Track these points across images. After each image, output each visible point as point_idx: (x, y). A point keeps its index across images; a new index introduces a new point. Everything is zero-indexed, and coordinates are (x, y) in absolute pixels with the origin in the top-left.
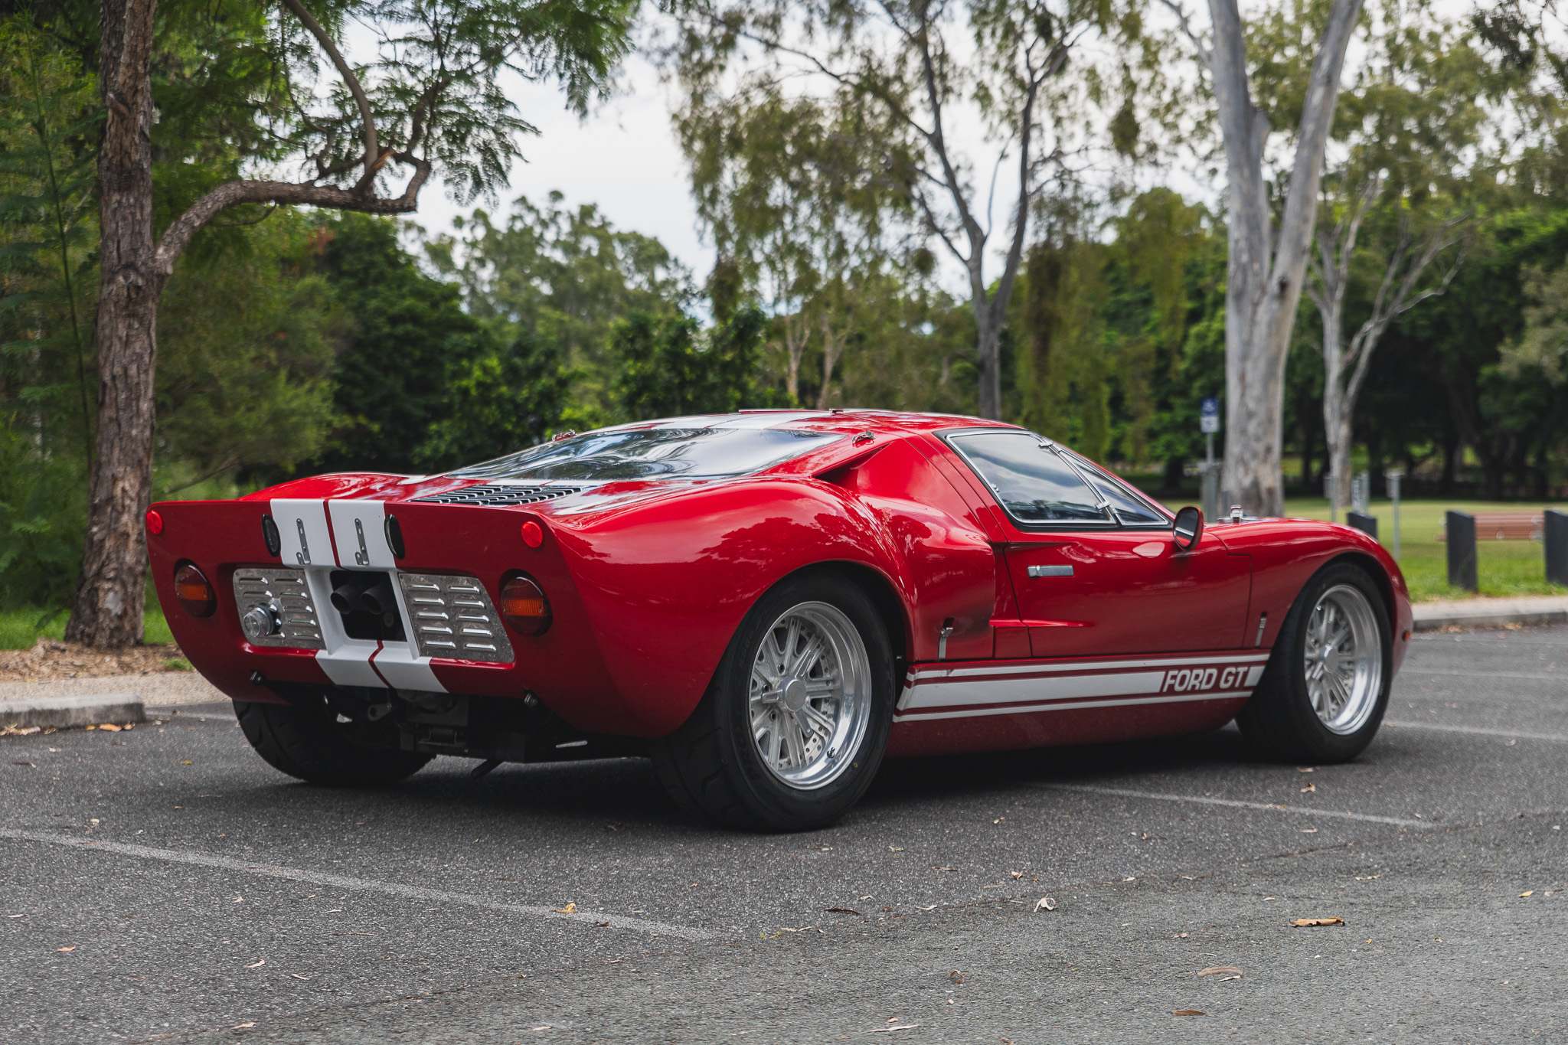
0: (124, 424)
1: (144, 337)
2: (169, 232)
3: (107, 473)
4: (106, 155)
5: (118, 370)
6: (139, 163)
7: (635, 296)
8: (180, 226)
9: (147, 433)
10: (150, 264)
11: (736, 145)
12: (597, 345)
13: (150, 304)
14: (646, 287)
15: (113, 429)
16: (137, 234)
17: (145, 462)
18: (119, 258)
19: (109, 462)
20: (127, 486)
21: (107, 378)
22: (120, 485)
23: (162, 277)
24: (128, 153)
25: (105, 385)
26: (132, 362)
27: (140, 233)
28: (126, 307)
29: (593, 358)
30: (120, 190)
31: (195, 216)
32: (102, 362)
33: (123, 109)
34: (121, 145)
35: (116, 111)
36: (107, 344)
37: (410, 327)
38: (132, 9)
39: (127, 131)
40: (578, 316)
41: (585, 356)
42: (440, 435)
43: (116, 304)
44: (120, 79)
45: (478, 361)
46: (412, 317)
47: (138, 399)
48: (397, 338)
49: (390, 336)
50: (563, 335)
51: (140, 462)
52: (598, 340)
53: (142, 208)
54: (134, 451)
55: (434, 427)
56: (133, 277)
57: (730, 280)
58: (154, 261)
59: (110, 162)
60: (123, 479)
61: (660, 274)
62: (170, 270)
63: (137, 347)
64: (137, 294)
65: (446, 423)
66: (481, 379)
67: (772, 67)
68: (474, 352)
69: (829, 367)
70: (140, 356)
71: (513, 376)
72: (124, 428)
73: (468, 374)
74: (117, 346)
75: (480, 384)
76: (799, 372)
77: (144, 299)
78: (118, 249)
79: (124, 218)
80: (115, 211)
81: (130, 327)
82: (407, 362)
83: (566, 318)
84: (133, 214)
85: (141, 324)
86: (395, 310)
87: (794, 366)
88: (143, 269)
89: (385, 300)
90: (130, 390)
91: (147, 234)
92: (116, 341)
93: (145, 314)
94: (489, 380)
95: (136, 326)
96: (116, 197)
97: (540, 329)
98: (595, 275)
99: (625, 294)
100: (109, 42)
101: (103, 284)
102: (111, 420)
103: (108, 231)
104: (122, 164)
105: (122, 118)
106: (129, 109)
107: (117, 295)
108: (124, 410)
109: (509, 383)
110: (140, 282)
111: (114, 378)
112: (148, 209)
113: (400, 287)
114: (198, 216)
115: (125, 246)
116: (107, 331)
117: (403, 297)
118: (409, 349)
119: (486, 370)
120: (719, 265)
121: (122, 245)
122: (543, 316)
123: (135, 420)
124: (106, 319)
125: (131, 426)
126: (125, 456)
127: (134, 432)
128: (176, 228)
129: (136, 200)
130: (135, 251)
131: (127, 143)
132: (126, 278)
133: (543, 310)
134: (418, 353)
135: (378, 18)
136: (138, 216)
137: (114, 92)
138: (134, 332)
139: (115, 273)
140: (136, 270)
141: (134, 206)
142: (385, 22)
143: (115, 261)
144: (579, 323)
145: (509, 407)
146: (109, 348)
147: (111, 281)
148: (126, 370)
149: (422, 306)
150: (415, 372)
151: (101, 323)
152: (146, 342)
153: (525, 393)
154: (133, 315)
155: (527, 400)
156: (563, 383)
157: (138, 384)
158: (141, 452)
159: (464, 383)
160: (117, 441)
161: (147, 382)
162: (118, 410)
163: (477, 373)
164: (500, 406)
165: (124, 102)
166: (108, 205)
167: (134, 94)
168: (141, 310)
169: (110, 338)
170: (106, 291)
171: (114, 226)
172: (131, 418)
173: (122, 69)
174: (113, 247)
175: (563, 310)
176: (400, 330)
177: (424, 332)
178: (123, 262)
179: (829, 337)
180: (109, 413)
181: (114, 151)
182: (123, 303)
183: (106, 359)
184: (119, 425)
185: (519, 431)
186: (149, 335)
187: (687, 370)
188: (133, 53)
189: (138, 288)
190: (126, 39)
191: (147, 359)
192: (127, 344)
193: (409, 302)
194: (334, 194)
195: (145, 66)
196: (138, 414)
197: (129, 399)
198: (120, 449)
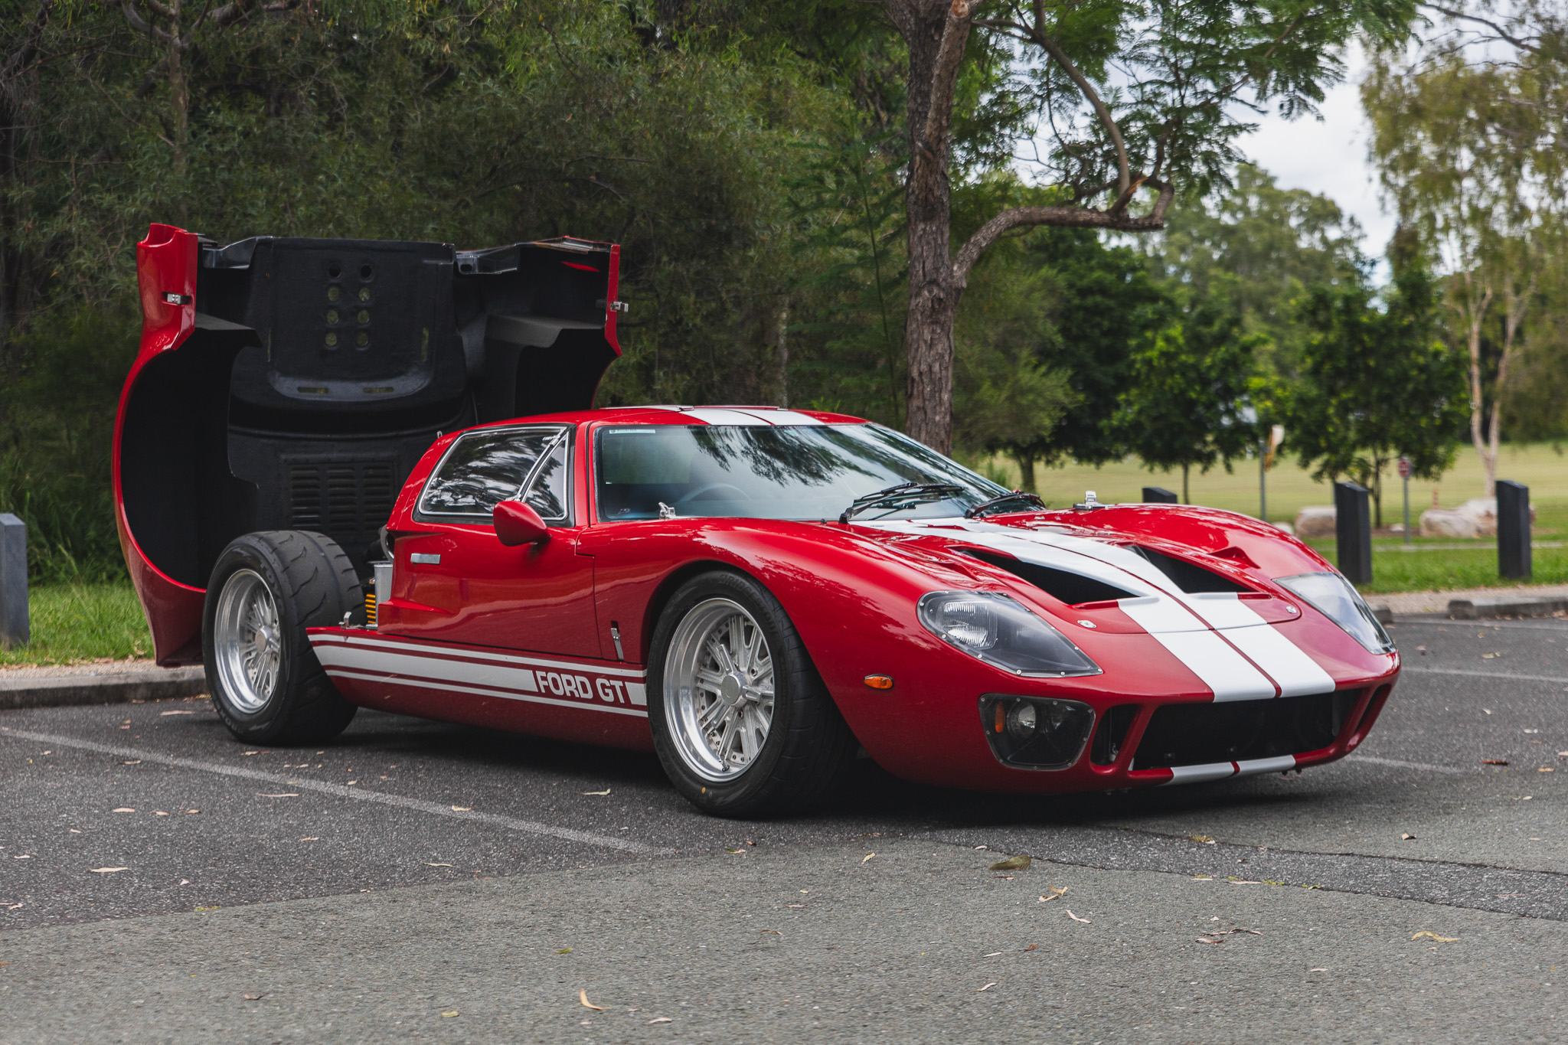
0: (929, 411)
1: (945, 340)
2: (961, 252)
4: (913, 192)
5: (924, 367)
6: (940, 197)
7: (1308, 255)
8: (970, 247)
9: (948, 419)
10: (949, 280)
11: (1417, 112)
12: (1270, 306)
13: (949, 313)
14: (1320, 247)
15: (920, 416)
16: (938, 256)
17: (946, 443)
18: (924, 275)
21: (915, 374)
23: (959, 290)
24: (931, 190)
25: (913, 380)
26: (935, 361)
27: (941, 255)
28: (930, 316)
29: (1267, 319)
30: (925, 220)
31: (982, 238)
32: (911, 361)
33: (929, 155)
34: (926, 184)
35: (923, 156)
36: (915, 346)
37: (1099, 299)
38: (939, 75)
39: (931, 172)
40: (1250, 277)
41: (1258, 316)
42: (1129, 403)
43: (922, 313)
44: (927, 131)
45: (1160, 332)
46: (1102, 289)
47: (940, 391)
48: (1086, 309)
49: (1079, 308)
50: (1235, 297)
51: (942, 442)
52: (1271, 300)
53: (942, 234)
54: (937, 434)
55: (1122, 397)
56: (936, 291)
57: (1409, 247)
58: (952, 277)
59: (917, 198)
61: (1333, 233)
62: (965, 285)
63: (939, 348)
64: (939, 305)
65: (1134, 392)
66: (1165, 349)
67: (1454, 34)
68: (1159, 322)
69: (1511, 328)
70: (942, 356)
71: (1198, 343)
73: (1152, 344)
74: (923, 348)
75: (1163, 354)
76: (1481, 333)
77: (945, 309)
78: (924, 268)
79: (928, 243)
80: (920, 237)
81: (934, 332)
82: (1097, 332)
83: (1239, 279)
84: (935, 239)
85: (942, 330)
86: (1085, 282)
87: (1476, 327)
88: (944, 284)
89: (1074, 273)
90: (935, 384)
91: (947, 256)
92: (922, 344)
93: (945, 322)
94: (1172, 349)
95: (939, 331)
96: (921, 226)
97: (1213, 291)
98: (1266, 235)
99: (1296, 253)
100: (915, 100)
101: (911, 297)
102: (918, 408)
103: (915, 253)
104: (926, 199)
105: (928, 162)
106: (934, 155)
107: (923, 306)
108: (929, 400)
109: (1194, 351)
110: (942, 295)
111: (921, 374)
112: (947, 235)
113: (1089, 259)
114: (985, 239)
115: (929, 265)
116: (915, 336)
117: (1092, 269)
118: (1098, 319)
119: (1168, 340)
120: (1399, 232)
121: (926, 264)
122: (1216, 278)
123: (938, 408)
124: (914, 326)
125: (935, 413)
126: (931, 437)
127: (937, 418)
128: (967, 249)
129: (938, 228)
130: (937, 270)
131: (931, 182)
132: (930, 292)
133: (1213, 272)
134: (1106, 324)
135: (1128, 62)
136: (939, 241)
137: (922, 141)
138: (937, 336)
139: (921, 288)
140: (938, 285)
141: (936, 233)
142: (1134, 66)
143: (921, 278)
144: (1250, 284)
145: (1193, 375)
146: (917, 350)
147: (918, 294)
148: (930, 367)
149: (1110, 278)
150: (1105, 342)
151: (909, 329)
152: (947, 344)
153: (1208, 361)
154: (936, 322)
155: (1210, 368)
156: (1247, 349)
157: (940, 379)
158: (943, 434)
159: (1149, 354)
160: (924, 425)
161: (947, 377)
162: (924, 400)
163: (1160, 344)
164: (1183, 374)
165: (930, 149)
166: (915, 232)
167: (938, 144)
168: (942, 318)
169: (918, 341)
170: (913, 303)
171: (920, 249)
172: (935, 406)
173: (929, 123)
174: (919, 267)
175: (1236, 272)
176: (1090, 301)
177: (1111, 303)
178: (928, 279)
179: (1512, 299)
180: (916, 403)
181: (921, 189)
182: (928, 313)
183: (914, 358)
184: (926, 413)
185: (1204, 398)
186: (948, 338)
187: (1366, 338)
188: (939, 110)
189: (940, 300)
190: (933, 99)
191: (947, 358)
192: (931, 346)
193: (1097, 274)
194: (1094, 216)
195: (948, 120)
196: (941, 403)
197: (933, 391)
198: (927, 433)
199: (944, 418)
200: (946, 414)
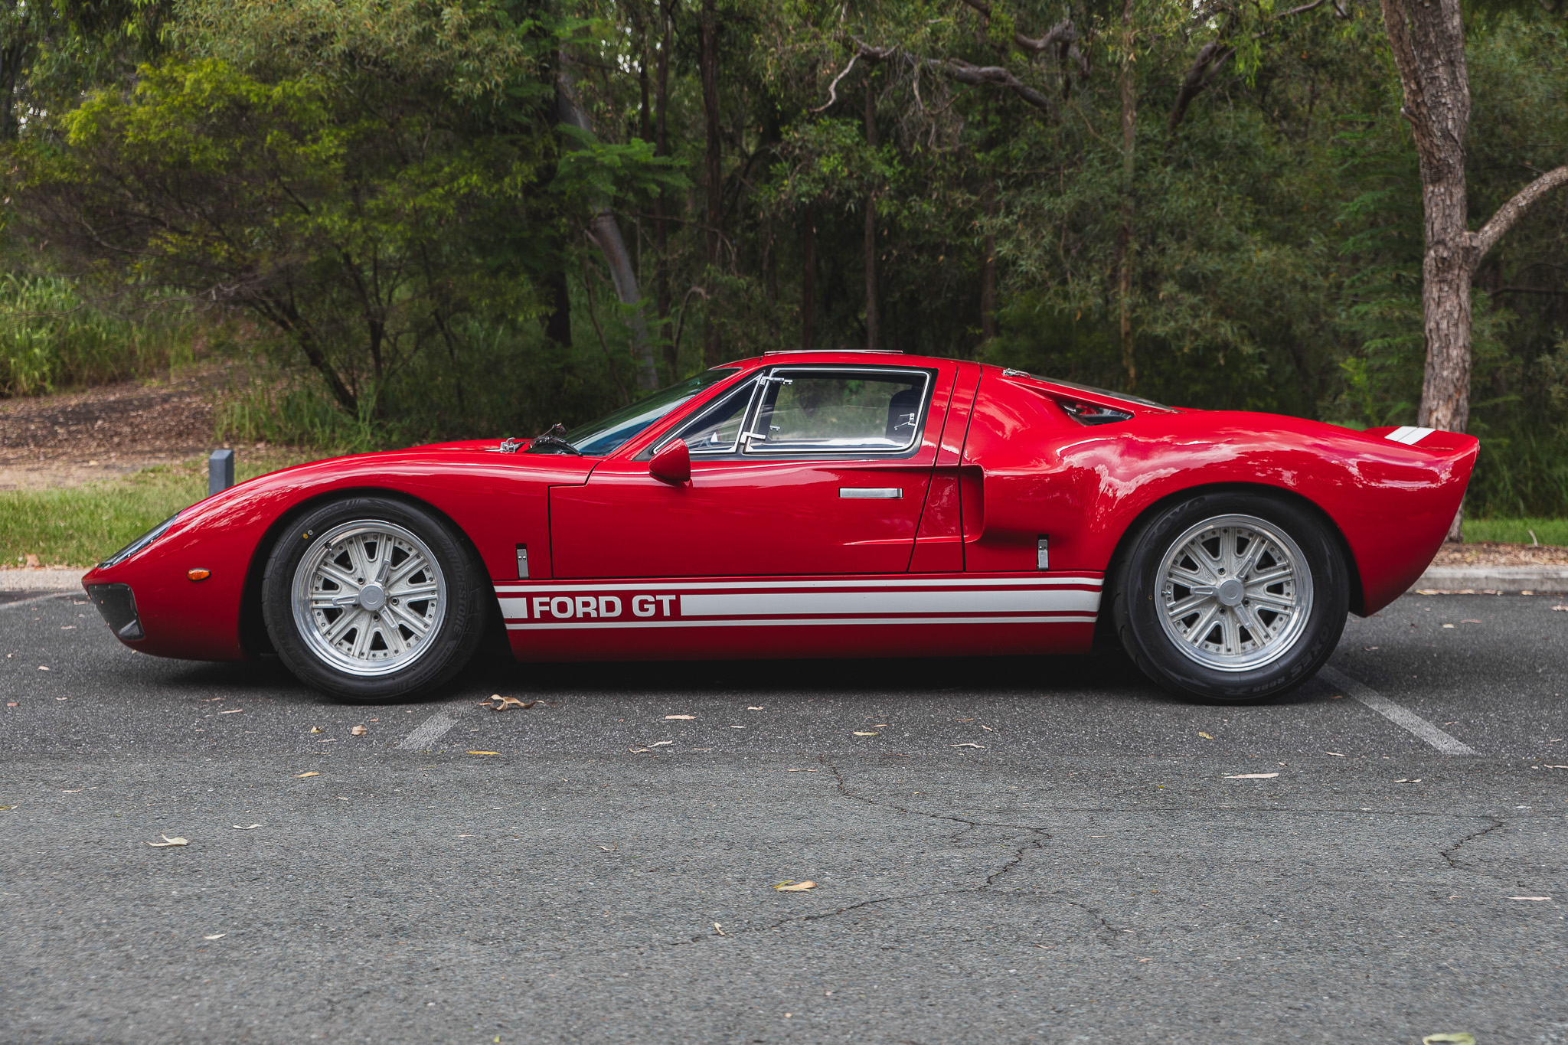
0: (1437, 367)
1: (1453, 297)
3: (1425, 405)
5: (1432, 325)
6: (1448, 159)
8: (1508, 206)
9: (1456, 373)
10: (1457, 239)
13: (1457, 272)
16: (1447, 217)
17: (1456, 397)
18: (1432, 236)
19: (1428, 397)
20: (1440, 417)
21: (1426, 331)
22: (1435, 415)
23: (1464, 249)
24: (1431, 154)
25: (1424, 337)
26: (1442, 318)
27: (1449, 215)
28: (1435, 275)
30: (1433, 182)
32: (1422, 319)
33: (1413, 119)
36: (1425, 304)
39: (1423, 136)
43: (1430, 273)
47: (1448, 347)
53: (1450, 195)
54: (1445, 389)
56: (1441, 251)
58: (1460, 236)
60: (1436, 410)
63: (1448, 306)
64: (1443, 264)
70: (1451, 313)
72: (1437, 370)
74: (1433, 306)
77: (1452, 268)
78: (1433, 229)
79: (1437, 205)
80: (1430, 199)
81: (1441, 290)
84: (1444, 201)
85: (1450, 288)
88: (1450, 244)
92: (1432, 302)
93: (1452, 280)
95: (1446, 289)
96: (1430, 188)
104: (1433, 162)
105: (1416, 126)
106: (1418, 118)
107: (1432, 266)
108: (1438, 356)
110: (1448, 255)
111: (1430, 331)
112: (1455, 196)
115: (1437, 226)
116: (1428, 295)
121: (1435, 225)
123: (1446, 363)
124: (1426, 284)
125: (1442, 368)
126: (1439, 391)
127: (1445, 373)
128: (1505, 209)
129: (1445, 189)
130: (1444, 229)
131: (1427, 145)
132: (1435, 252)
136: (1448, 202)
138: (1444, 294)
139: (1429, 249)
140: (1445, 245)
141: (1444, 194)
143: (1428, 239)
146: (1427, 308)
148: (1438, 324)
152: (1455, 302)
154: (1443, 281)
157: (1449, 335)
158: (1451, 389)
160: (1432, 380)
161: (1457, 333)
165: (1412, 114)
166: (1423, 195)
168: (1450, 276)
169: (1429, 298)
171: (1428, 211)
172: (1442, 362)
174: (1429, 228)
178: (1434, 240)
182: (1434, 271)
183: (1427, 317)
184: (1434, 368)
186: (1458, 296)
189: (1444, 259)
191: (1456, 315)
192: (1440, 303)
196: (1449, 358)
197: (1441, 348)
198: (1435, 387)
199: (1452, 373)
200: (1455, 369)
